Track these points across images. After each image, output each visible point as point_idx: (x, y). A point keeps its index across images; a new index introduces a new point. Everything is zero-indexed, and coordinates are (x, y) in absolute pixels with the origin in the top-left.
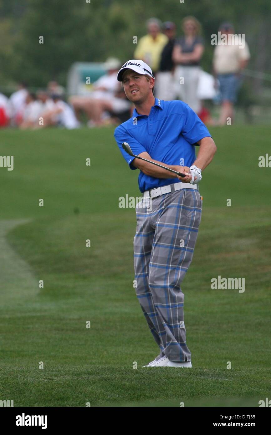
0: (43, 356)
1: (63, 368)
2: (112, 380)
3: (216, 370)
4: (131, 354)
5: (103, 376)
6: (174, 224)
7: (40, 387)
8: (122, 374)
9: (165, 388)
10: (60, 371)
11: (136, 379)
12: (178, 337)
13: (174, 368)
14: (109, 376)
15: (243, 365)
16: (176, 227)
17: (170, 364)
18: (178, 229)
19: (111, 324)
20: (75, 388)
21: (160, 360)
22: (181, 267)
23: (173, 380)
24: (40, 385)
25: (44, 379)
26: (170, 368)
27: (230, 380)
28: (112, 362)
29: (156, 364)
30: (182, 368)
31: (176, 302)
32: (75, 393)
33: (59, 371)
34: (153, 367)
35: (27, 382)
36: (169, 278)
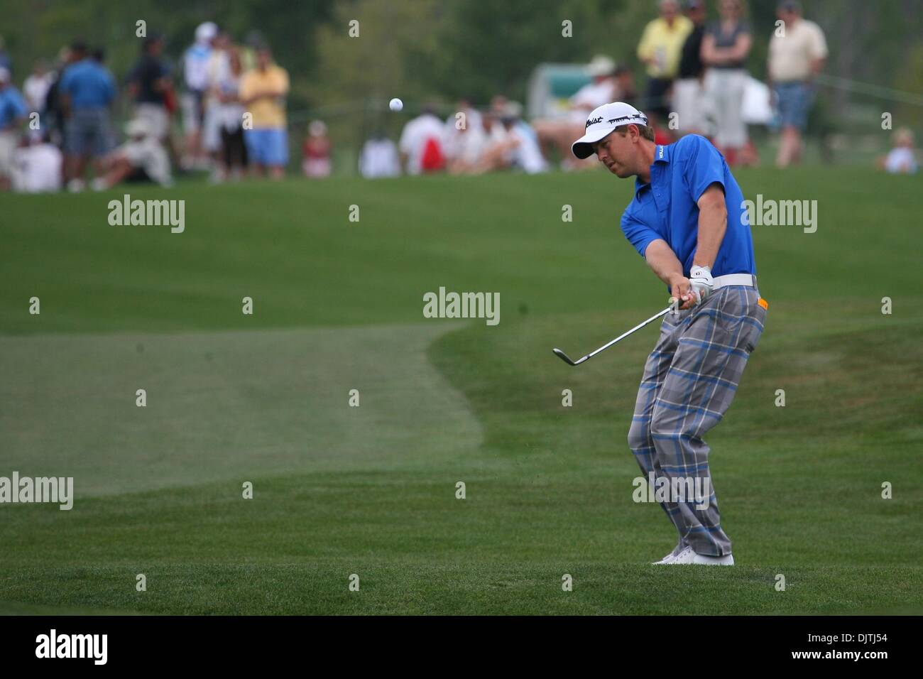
0: (489, 546)
1: (521, 567)
2: (603, 587)
3: (774, 569)
4: (633, 544)
5: (588, 580)
6: (703, 341)
7: (485, 599)
8: (620, 576)
9: (691, 599)
10: (518, 572)
11: (642, 584)
12: (702, 518)
13: (704, 566)
14: (598, 580)
15: (819, 561)
16: (706, 346)
17: (698, 560)
18: (708, 349)
19: (602, 494)
20: (543, 599)
21: (682, 554)
22: (706, 410)
23: (702, 586)
24: (484, 595)
25: (491, 584)
26: (698, 566)
27: (798, 586)
28: (602, 556)
29: (675, 561)
30: (717, 566)
31: (695, 463)
32: (541, 608)
33: (516, 572)
34: (670, 565)
35: (463, 590)
36: (684, 426)
